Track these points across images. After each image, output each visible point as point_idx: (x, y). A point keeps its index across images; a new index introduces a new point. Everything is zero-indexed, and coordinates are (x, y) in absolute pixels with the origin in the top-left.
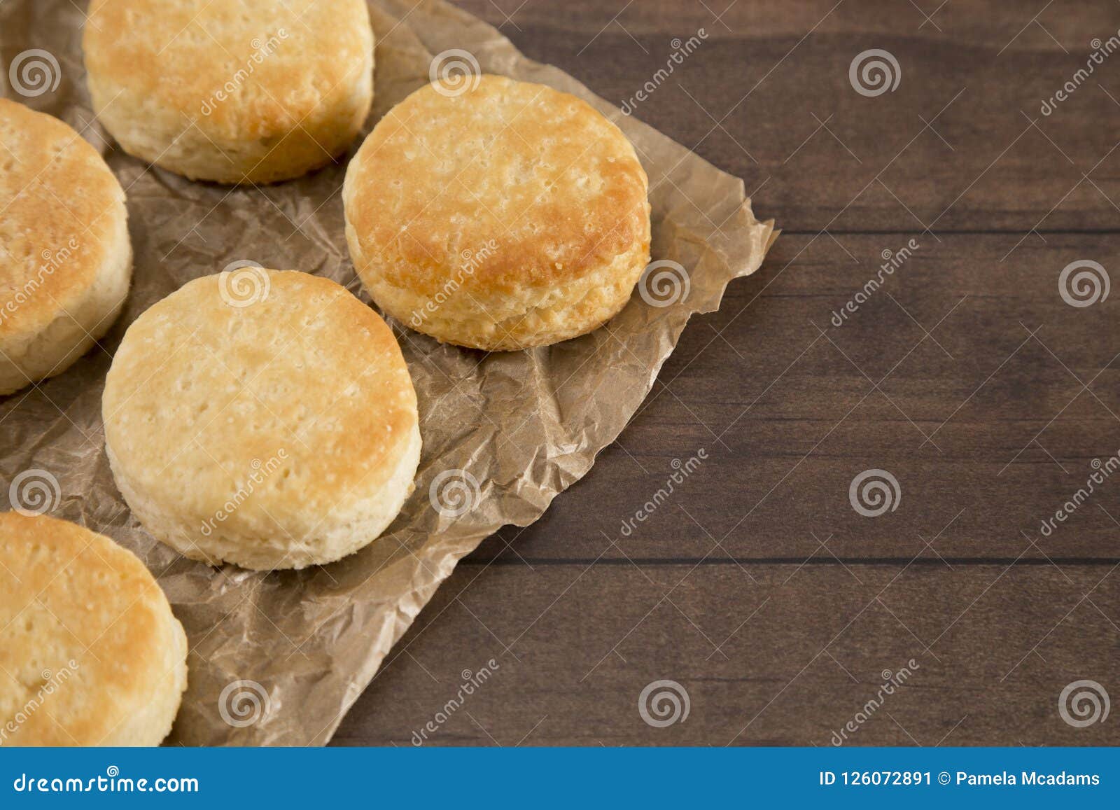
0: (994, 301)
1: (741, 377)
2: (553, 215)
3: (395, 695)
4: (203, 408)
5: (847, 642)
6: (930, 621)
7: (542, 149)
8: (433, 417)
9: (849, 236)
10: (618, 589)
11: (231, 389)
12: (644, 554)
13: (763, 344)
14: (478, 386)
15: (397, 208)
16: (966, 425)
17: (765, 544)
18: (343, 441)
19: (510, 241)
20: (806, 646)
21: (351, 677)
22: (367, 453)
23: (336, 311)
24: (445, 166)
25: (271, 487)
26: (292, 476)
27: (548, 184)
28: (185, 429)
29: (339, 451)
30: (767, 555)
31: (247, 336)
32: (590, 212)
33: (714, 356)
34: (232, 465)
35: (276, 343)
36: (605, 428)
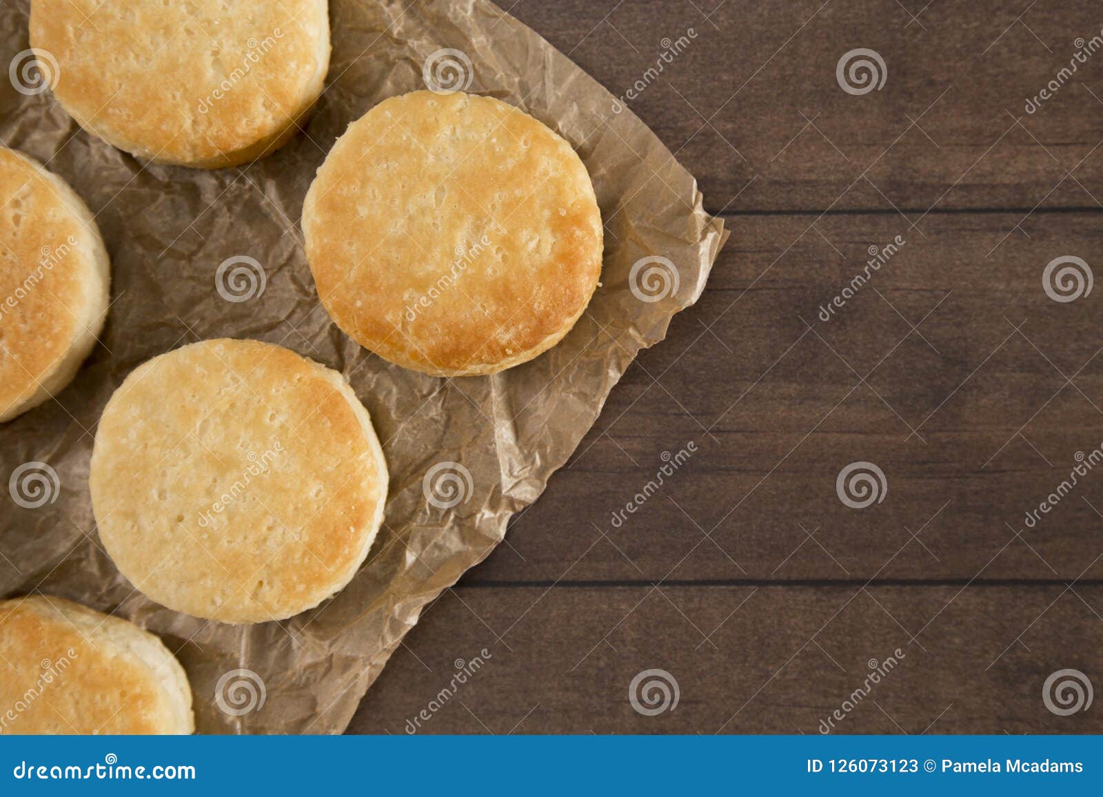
0: (928, 294)
1: (684, 384)
2: (504, 293)
3: (374, 716)
4: (180, 519)
5: (761, 665)
6: (835, 643)
7: (493, 206)
8: (399, 441)
9: (796, 217)
10: (565, 611)
11: (203, 501)
12: (589, 576)
13: (706, 346)
14: (440, 404)
15: (352, 276)
16: (887, 437)
17: (696, 566)
18: (311, 548)
19: (462, 326)
20: (726, 669)
21: (333, 726)
22: (333, 558)
23: (298, 400)
24: (397, 228)
25: (247, 601)
26: (266, 588)
27: (498, 250)
28: (164, 542)
29: (306, 560)
30: (698, 577)
31: (213, 440)
32: (540, 286)
33: (661, 360)
34: (209, 583)
35: (242, 446)
36: (557, 452)
